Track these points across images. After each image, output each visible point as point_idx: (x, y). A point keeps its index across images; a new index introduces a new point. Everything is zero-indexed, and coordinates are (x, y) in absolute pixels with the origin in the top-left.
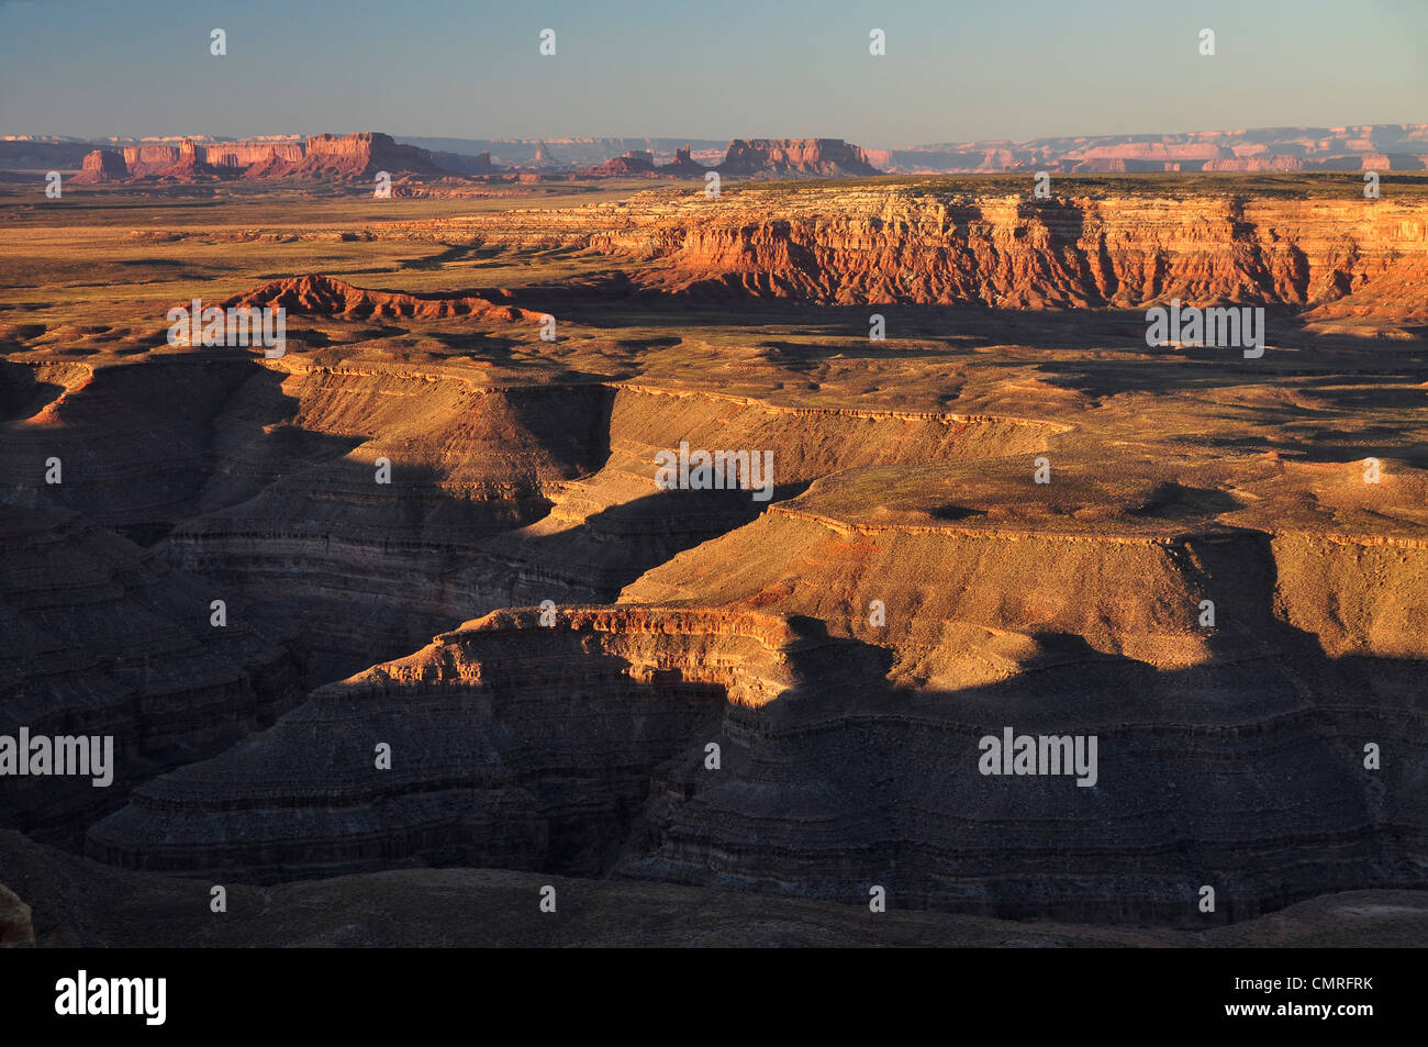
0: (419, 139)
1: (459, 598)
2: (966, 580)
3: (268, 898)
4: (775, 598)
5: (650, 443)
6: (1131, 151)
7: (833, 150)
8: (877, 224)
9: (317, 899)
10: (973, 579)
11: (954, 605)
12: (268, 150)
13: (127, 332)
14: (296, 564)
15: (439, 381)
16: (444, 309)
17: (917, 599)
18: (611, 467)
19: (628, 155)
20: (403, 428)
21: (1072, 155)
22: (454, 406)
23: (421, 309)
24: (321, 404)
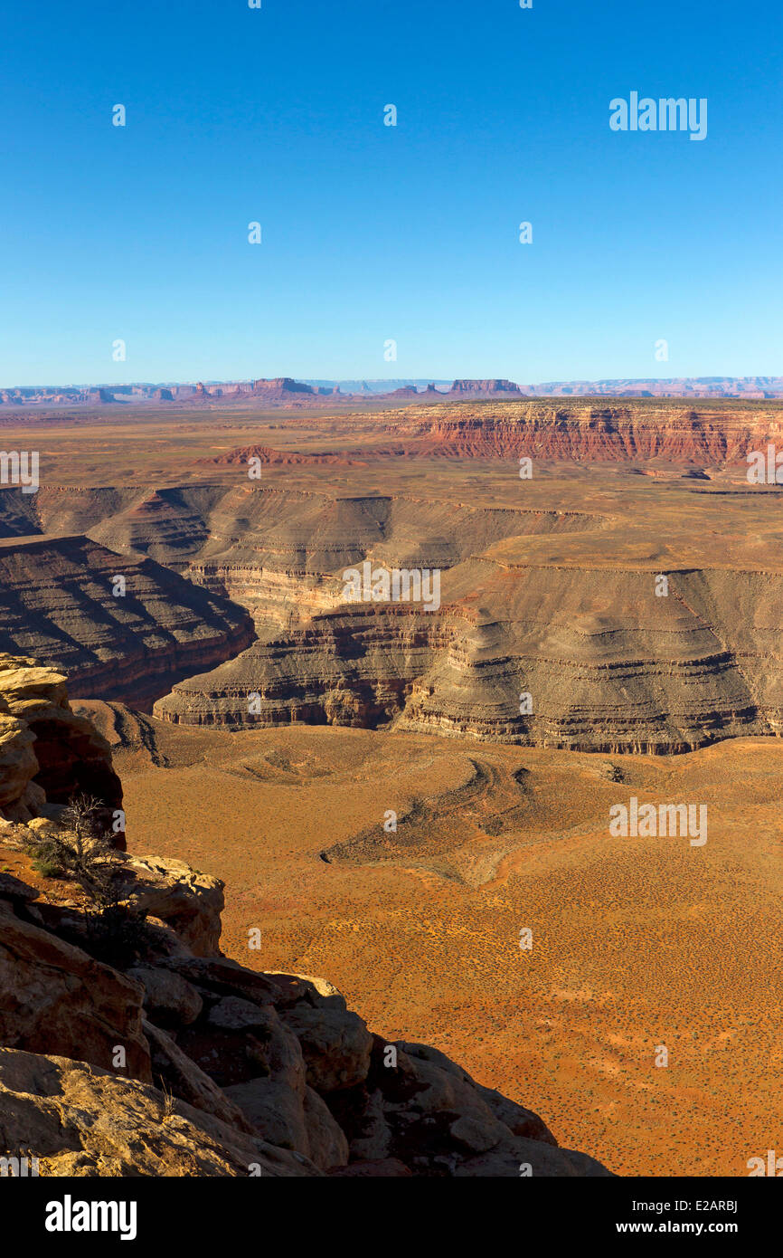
0: (307, 381)
1: (323, 598)
2: (565, 592)
3: (235, 737)
4: (473, 599)
5: (414, 524)
6: (645, 387)
7: (500, 385)
8: (523, 422)
9: (257, 739)
10: (568, 590)
11: (559, 603)
12: (236, 387)
13: (170, 473)
14: (248, 582)
15: (313, 495)
16: (316, 461)
17: (542, 600)
18: (395, 537)
19: (403, 387)
20: (297, 517)
21: (616, 388)
22: (321, 507)
23: (306, 461)
24: (259, 505)
